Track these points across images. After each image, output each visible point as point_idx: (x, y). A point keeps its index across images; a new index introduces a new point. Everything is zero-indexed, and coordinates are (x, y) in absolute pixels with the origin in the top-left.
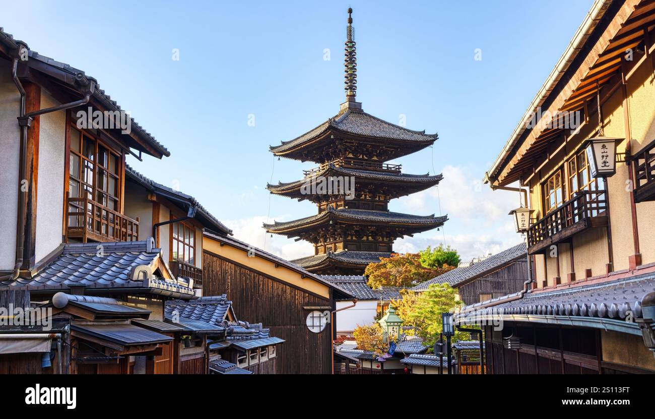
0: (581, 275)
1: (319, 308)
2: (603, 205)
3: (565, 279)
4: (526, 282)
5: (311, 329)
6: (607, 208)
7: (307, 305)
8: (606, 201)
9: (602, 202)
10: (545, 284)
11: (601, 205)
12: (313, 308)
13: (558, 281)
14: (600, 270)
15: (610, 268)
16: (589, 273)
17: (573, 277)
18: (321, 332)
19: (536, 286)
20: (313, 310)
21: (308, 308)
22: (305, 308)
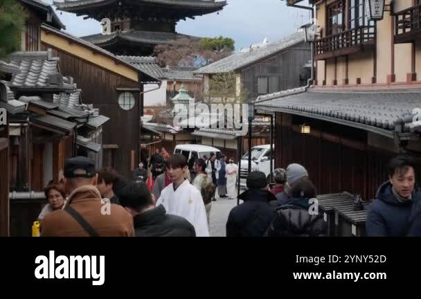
0: (352, 81)
1: (129, 89)
2: (373, 36)
3: (340, 82)
4: (309, 80)
5: (122, 107)
6: (375, 38)
7: (119, 86)
8: (375, 33)
9: (372, 34)
10: (324, 83)
11: (371, 36)
12: (124, 89)
13: (335, 83)
14: (367, 80)
15: (374, 80)
16: (359, 81)
17: (347, 81)
18: (130, 110)
19: (316, 84)
20: (124, 91)
21: (121, 89)
22: (118, 89)
